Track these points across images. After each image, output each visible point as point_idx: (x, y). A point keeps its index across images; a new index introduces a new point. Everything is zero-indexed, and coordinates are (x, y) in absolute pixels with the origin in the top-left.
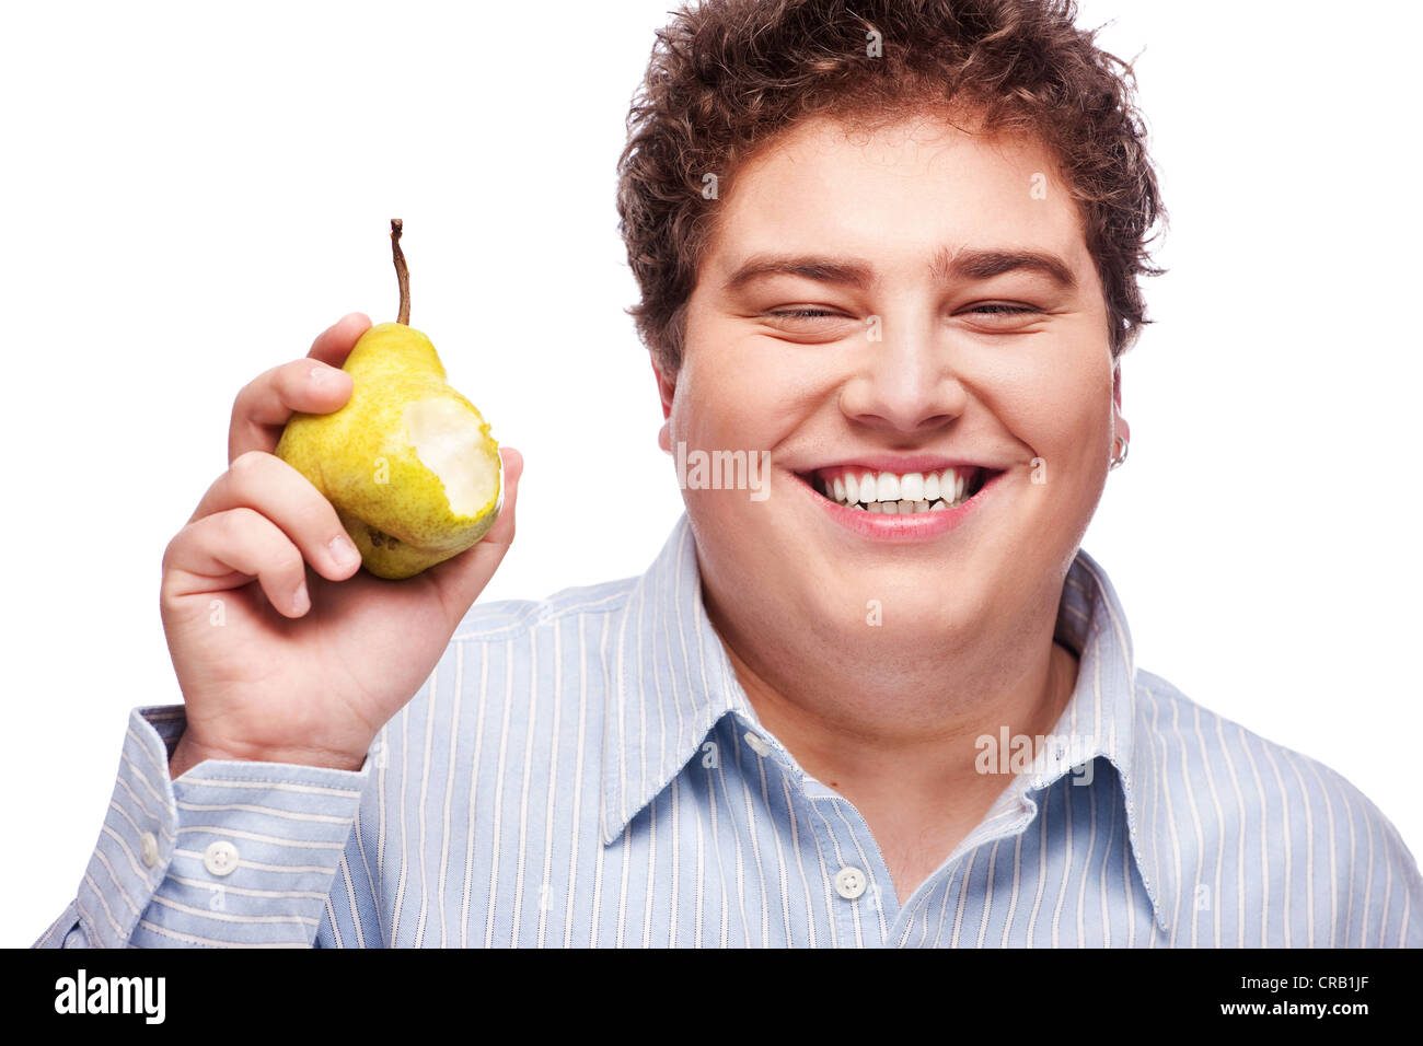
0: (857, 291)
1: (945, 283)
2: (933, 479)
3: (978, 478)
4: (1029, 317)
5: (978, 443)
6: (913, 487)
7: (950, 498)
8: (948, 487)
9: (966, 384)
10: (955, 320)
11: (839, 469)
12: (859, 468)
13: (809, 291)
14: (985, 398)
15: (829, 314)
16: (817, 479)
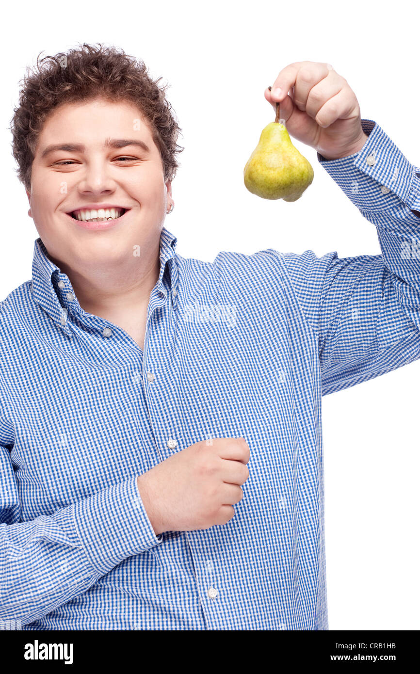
0: (81, 154)
1: (108, 150)
2: (107, 212)
3: (123, 211)
4: (135, 161)
5: (120, 200)
6: (102, 214)
7: (114, 217)
8: (113, 214)
9: (116, 181)
10: (113, 163)
11: (79, 210)
12: (85, 209)
13: (67, 155)
14: (122, 186)
15: (73, 163)
16: (73, 214)
